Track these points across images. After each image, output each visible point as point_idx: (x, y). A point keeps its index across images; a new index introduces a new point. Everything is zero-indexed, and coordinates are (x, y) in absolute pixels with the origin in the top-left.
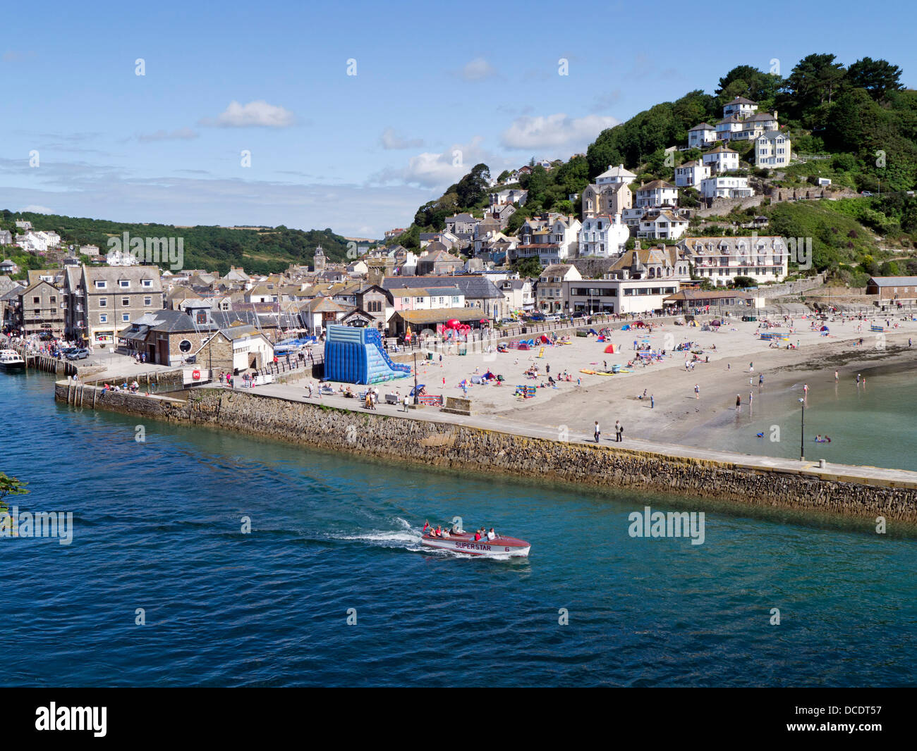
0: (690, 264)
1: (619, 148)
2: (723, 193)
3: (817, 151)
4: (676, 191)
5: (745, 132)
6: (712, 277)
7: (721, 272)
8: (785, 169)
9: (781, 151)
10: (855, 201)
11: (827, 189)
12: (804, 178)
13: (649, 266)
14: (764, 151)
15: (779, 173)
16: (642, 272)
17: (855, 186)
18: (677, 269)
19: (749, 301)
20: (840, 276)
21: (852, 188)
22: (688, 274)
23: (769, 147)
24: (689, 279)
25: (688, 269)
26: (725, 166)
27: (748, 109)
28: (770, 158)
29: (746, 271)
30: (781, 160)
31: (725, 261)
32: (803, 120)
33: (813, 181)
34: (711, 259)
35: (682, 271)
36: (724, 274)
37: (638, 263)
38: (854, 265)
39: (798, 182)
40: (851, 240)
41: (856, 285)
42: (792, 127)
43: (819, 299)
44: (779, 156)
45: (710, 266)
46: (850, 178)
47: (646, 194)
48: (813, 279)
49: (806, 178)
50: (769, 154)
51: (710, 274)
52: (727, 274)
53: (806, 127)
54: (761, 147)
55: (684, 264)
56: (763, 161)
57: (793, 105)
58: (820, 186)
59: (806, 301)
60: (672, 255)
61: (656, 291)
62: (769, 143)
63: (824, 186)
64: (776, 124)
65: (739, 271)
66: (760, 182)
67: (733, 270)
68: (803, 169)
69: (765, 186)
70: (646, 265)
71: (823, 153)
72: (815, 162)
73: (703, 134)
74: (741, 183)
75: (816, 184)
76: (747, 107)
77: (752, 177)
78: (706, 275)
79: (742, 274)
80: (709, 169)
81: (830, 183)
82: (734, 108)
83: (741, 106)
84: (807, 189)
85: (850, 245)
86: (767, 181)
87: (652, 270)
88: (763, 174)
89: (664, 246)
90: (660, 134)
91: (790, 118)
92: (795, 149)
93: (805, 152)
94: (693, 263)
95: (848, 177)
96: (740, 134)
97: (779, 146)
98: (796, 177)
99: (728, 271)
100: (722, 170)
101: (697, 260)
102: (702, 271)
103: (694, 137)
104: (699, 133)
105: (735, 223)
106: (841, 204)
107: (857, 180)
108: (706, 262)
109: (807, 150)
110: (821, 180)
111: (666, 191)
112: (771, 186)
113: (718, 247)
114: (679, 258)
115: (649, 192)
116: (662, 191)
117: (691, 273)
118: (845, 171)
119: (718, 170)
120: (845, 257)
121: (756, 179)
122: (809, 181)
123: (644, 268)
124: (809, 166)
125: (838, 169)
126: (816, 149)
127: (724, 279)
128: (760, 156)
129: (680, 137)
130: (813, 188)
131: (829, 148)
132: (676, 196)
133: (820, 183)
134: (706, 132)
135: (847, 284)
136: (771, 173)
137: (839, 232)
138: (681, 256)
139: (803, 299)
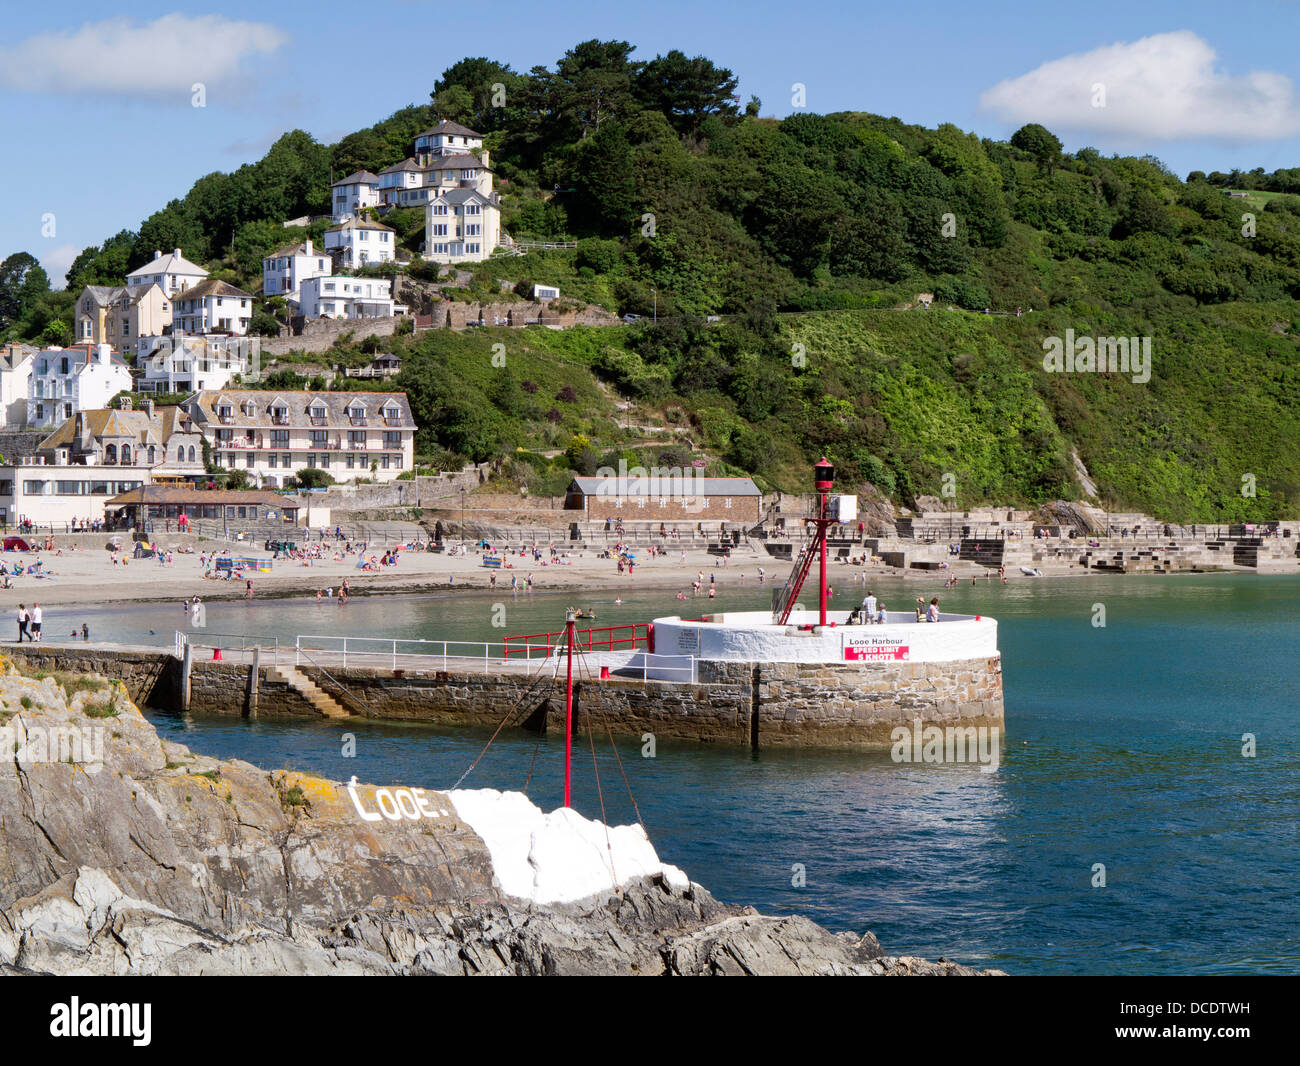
0: (204, 442)
1: (202, 217)
2: (330, 307)
3: (555, 232)
4: (249, 304)
5: (423, 192)
6: (254, 471)
7: (272, 459)
8: (477, 266)
9: (473, 229)
10: (598, 332)
11: (551, 306)
12: (508, 285)
13: (106, 442)
14: (441, 230)
15: (459, 272)
16: (90, 452)
17: (612, 302)
18: (173, 449)
19: (290, 511)
20: (510, 473)
21: (605, 307)
22: (199, 462)
23: (450, 220)
24: (202, 472)
25: (199, 450)
26: (363, 256)
27: (458, 145)
28: (452, 243)
29: (326, 459)
30: (474, 248)
31: (281, 437)
32: (542, 172)
33: (524, 292)
34: (250, 434)
35: (186, 455)
36: (280, 464)
37: (86, 434)
38: (551, 454)
39: (495, 291)
40: (561, 406)
41: (542, 491)
42: (519, 183)
43: (447, 513)
44: (469, 240)
45: (251, 448)
46: (605, 288)
47: (188, 306)
48: (451, 477)
49: (512, 286)
50: (451, 236)
51: (250, 464)
52: (286, 465)
53: (545, 185)
54: (436, 220)
55: (191, 442)
56: (440, 248)
57: (529, 140)
58: (537, 301)
59: (423, 519)
60: (168, 421)
61: (99, 488)
62: (451, 212)
63: (546, 301)
64: (488, 177)
65: (311, 458)
66: (417, 288)
67: (299, 455)
68: (512, 267)
69: (426, 298)
70: (99, 439)
71: (564, 237)
72: (542, 254)
73: (356, 193)
74: (376, 291)
75: (530, 297)
76: (458, 142)
77: (406, 279)
78: (241, 464)
79: (318, 466)
80: (328, 262)
81: (557, 296)
82: (432, 143)
83: (445, 139)
84: (509, 306)
85: (554, 416)
86: (432, 289)
87: (111, 449)
88: (427, 274)
89: (152, 403)
90: (278, 191)
91: (523, 166)
92: (509, 228)
93: (528, 233)
94: (211, 439)
95: (603, 286)
96: (414, 193)
97: (470, 220)
98: (494, 281)
99: (287, 459)
100: (356, 264)
101: (218, 433)
102: (232, 457)
103: (342, 199)
104: (350, 189)
105: (336, 367)
106: (567, 338)
107: (620, 294)
108: (240, 439)
109: (533, 230)
110: (538, 289)
111: (224, 302)
112: (436, 297)
113: (269, 411)
114: (177, 427)
115: (192, 302)
116: (215, 301)
117: (205, 459)
118: (597, 273)
119: (346, 264)
120: (537, 438)
121: (413, 283)
122: (517, 290)
123: (95, 445)
124: (527, 263)
125: (584, 269)
126: (551, 230)
127: (280, 473)
128: (433, 239)
129: (315, 197)
130: (521, 304)
131: (576, 228)
132: (247, 312)
133: (536, 294)
134: (364, 191)
135: (523, 490)
136: (443, 273)
137: (541, 390)
138: (182, 423)
139: (417, 514)
